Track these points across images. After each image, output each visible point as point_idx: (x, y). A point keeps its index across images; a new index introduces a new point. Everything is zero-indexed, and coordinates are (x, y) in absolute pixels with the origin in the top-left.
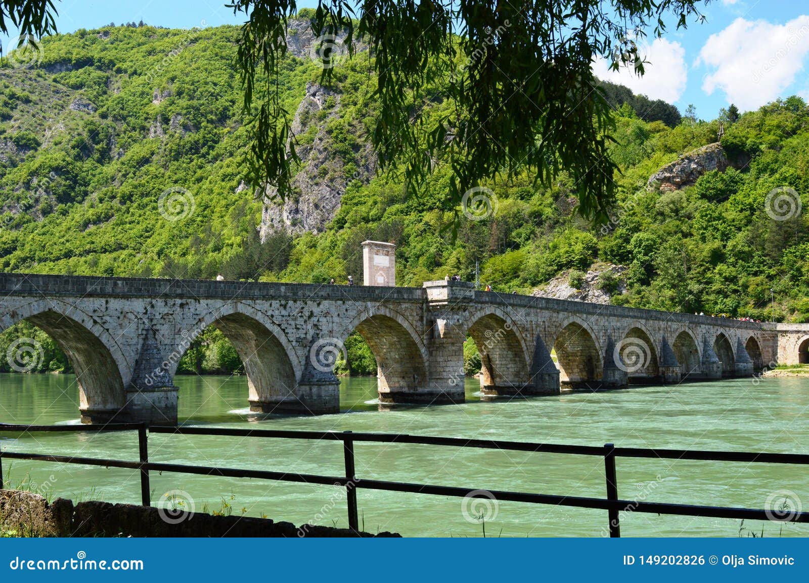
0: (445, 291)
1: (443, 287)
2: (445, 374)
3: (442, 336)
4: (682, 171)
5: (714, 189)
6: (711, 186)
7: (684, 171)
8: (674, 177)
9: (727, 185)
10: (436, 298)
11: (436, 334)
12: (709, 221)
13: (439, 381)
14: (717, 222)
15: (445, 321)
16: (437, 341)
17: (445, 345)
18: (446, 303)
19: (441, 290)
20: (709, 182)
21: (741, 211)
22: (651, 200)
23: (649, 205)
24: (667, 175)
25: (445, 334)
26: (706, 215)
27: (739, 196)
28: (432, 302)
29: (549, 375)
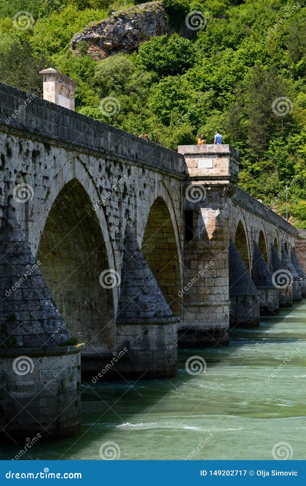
0: (225, 162)
1: (221, 155)
2: (213, 297)
3: (210, 236)
4: (115, 32)
5: (164, 59)
6: (162, 55)
7: (117, 32)
8: (104, 39)
9: (178, 56)
10: (205, 173)
11: (198, 233)
12: (173, 99)
13: (203, 309)
14: (183, 101)
15: (217, 212)
16: (201, 244)
17: (213, 252)
18: (227, 182)
19: (216, 160)
20: (157, 50)
21: (204, 90)
22: (87, 66)
23: (84, 72)
24: (96, 35)
25: (215, 233)
26: (170, 91)
27: (199, 71)
28: (196, 179)
29: (254, 297)
